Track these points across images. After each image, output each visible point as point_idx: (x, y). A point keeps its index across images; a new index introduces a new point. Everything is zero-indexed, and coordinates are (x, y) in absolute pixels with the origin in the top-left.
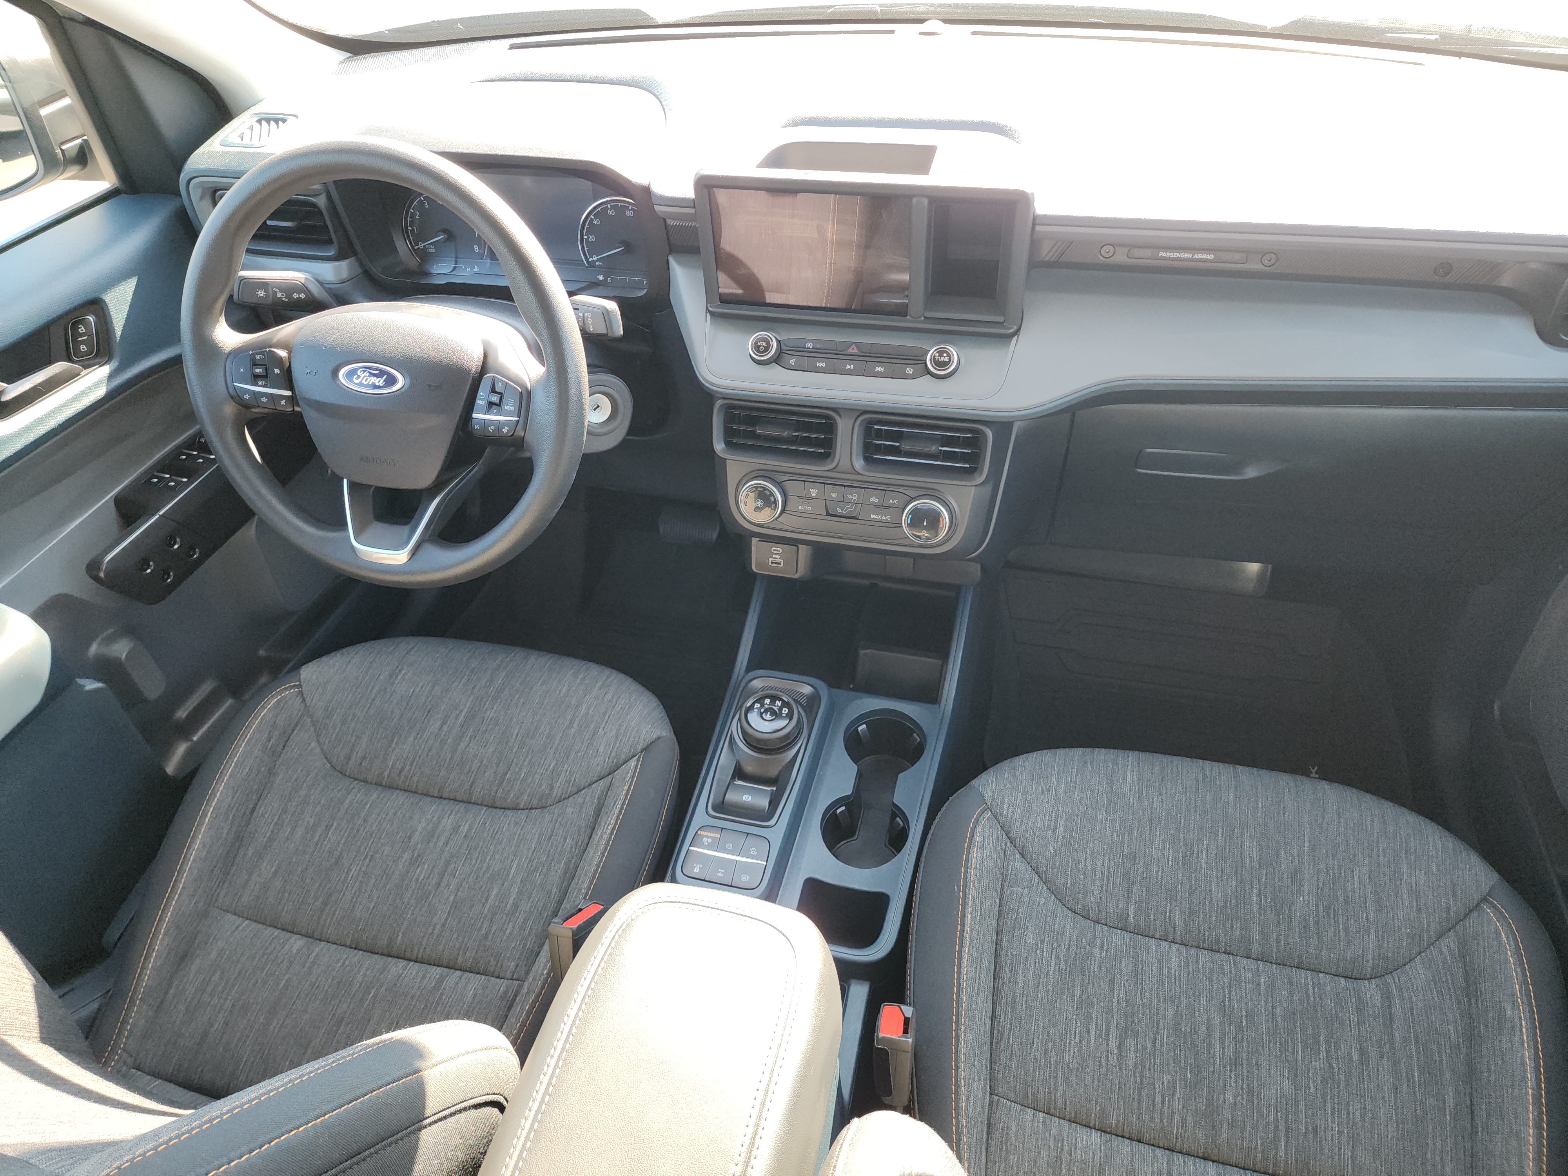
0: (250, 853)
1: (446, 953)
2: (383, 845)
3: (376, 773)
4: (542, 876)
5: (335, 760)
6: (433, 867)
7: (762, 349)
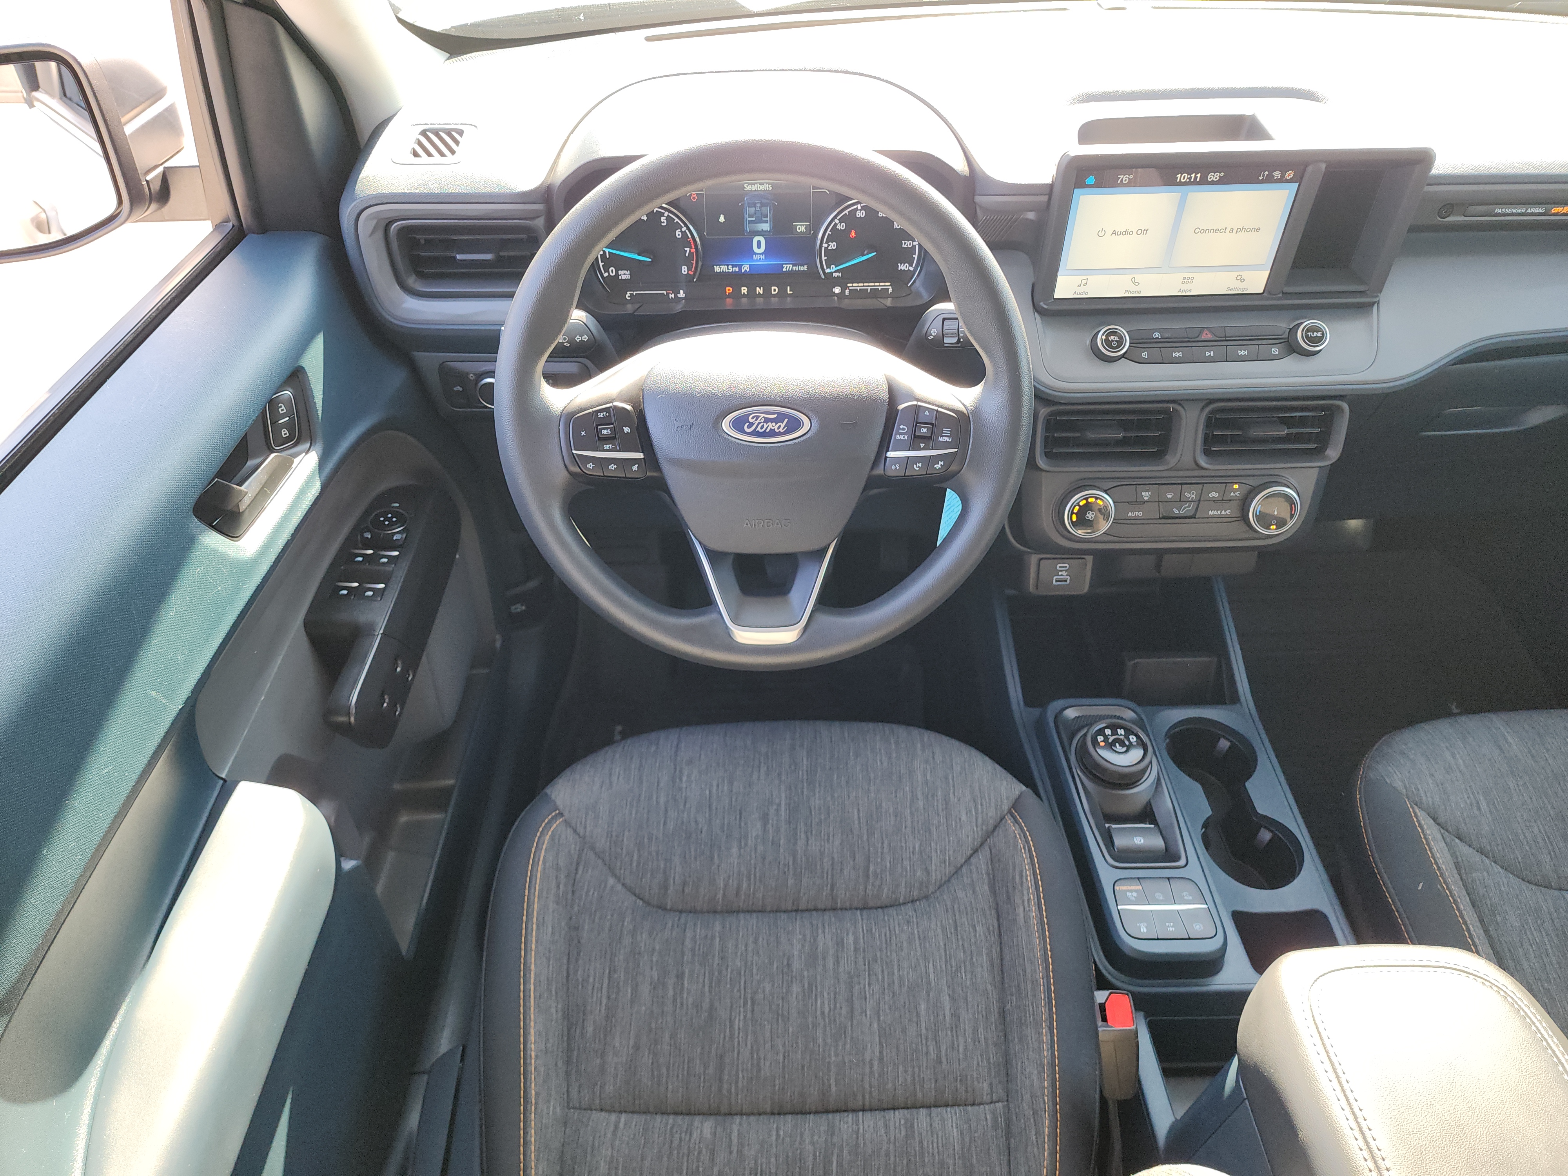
0: (590, 1029)
1: (899, 1092)
2: (759, 982)
3: (706, 898)
4: (969, 976)
5: (647, 894)
6: (835, 994)
7: (1114, 344)
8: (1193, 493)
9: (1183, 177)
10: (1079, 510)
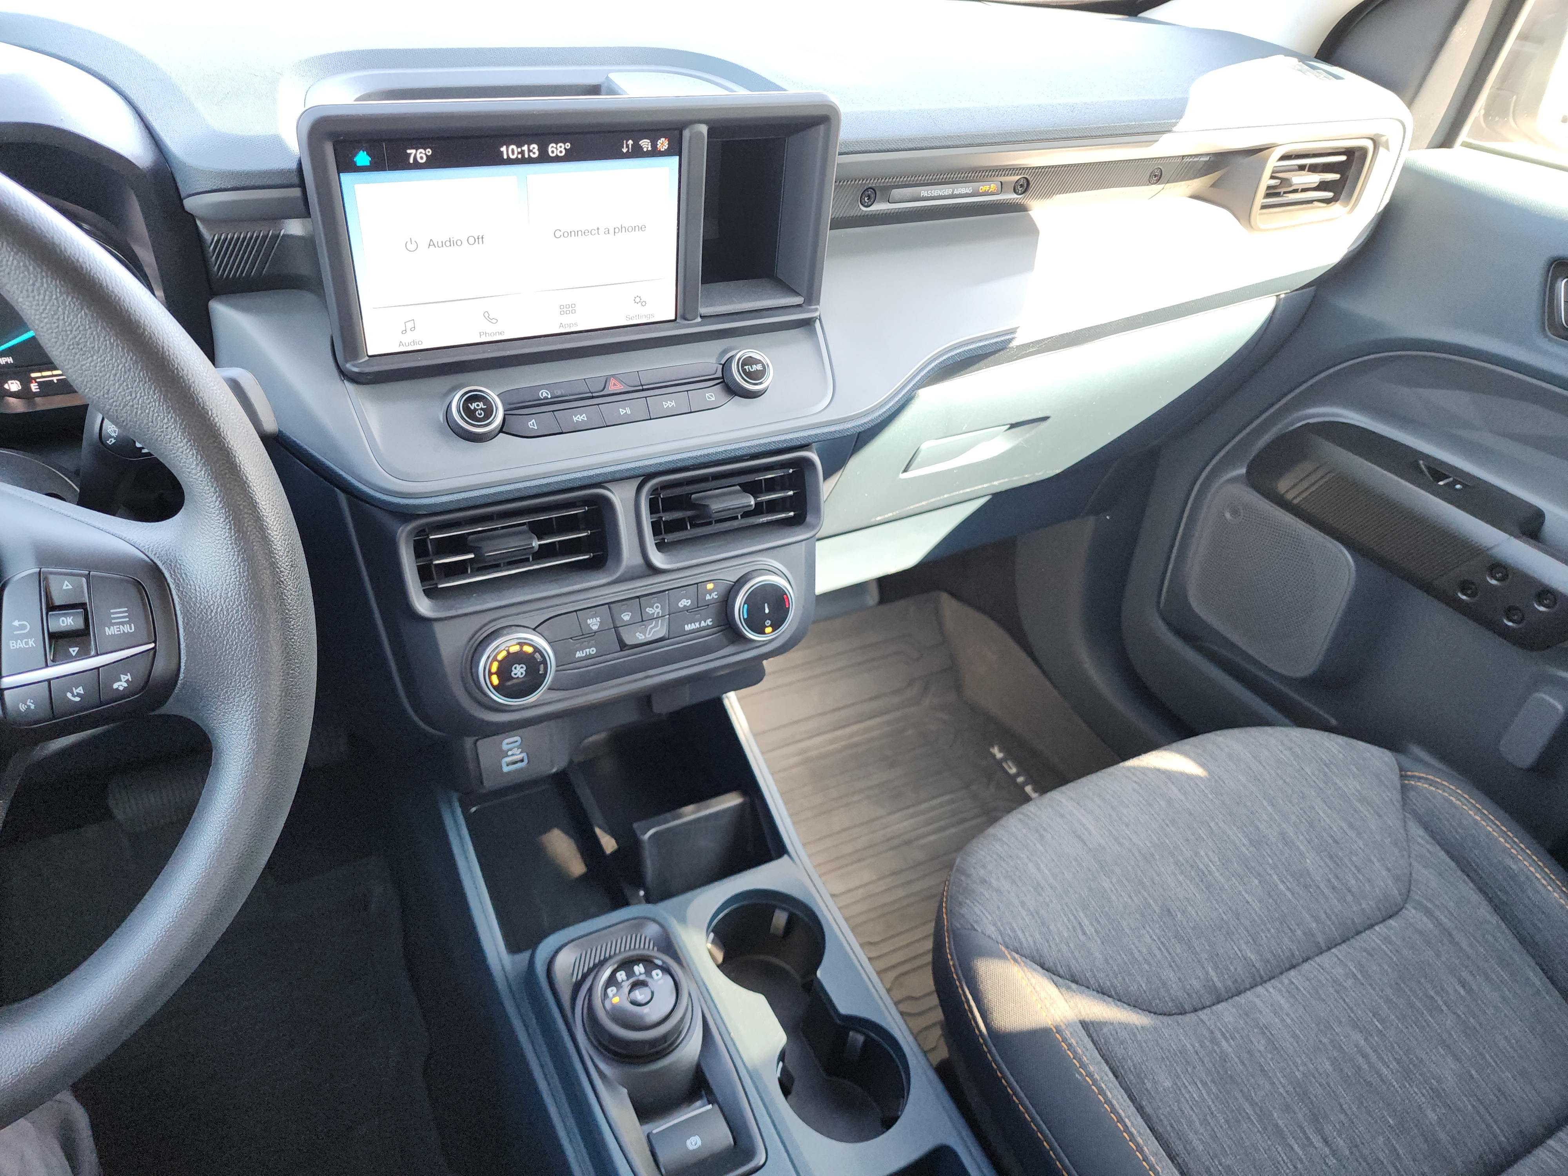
7: (480, 414)
8: (657, 607)
9: (510, 151)
10: (499, 668)
